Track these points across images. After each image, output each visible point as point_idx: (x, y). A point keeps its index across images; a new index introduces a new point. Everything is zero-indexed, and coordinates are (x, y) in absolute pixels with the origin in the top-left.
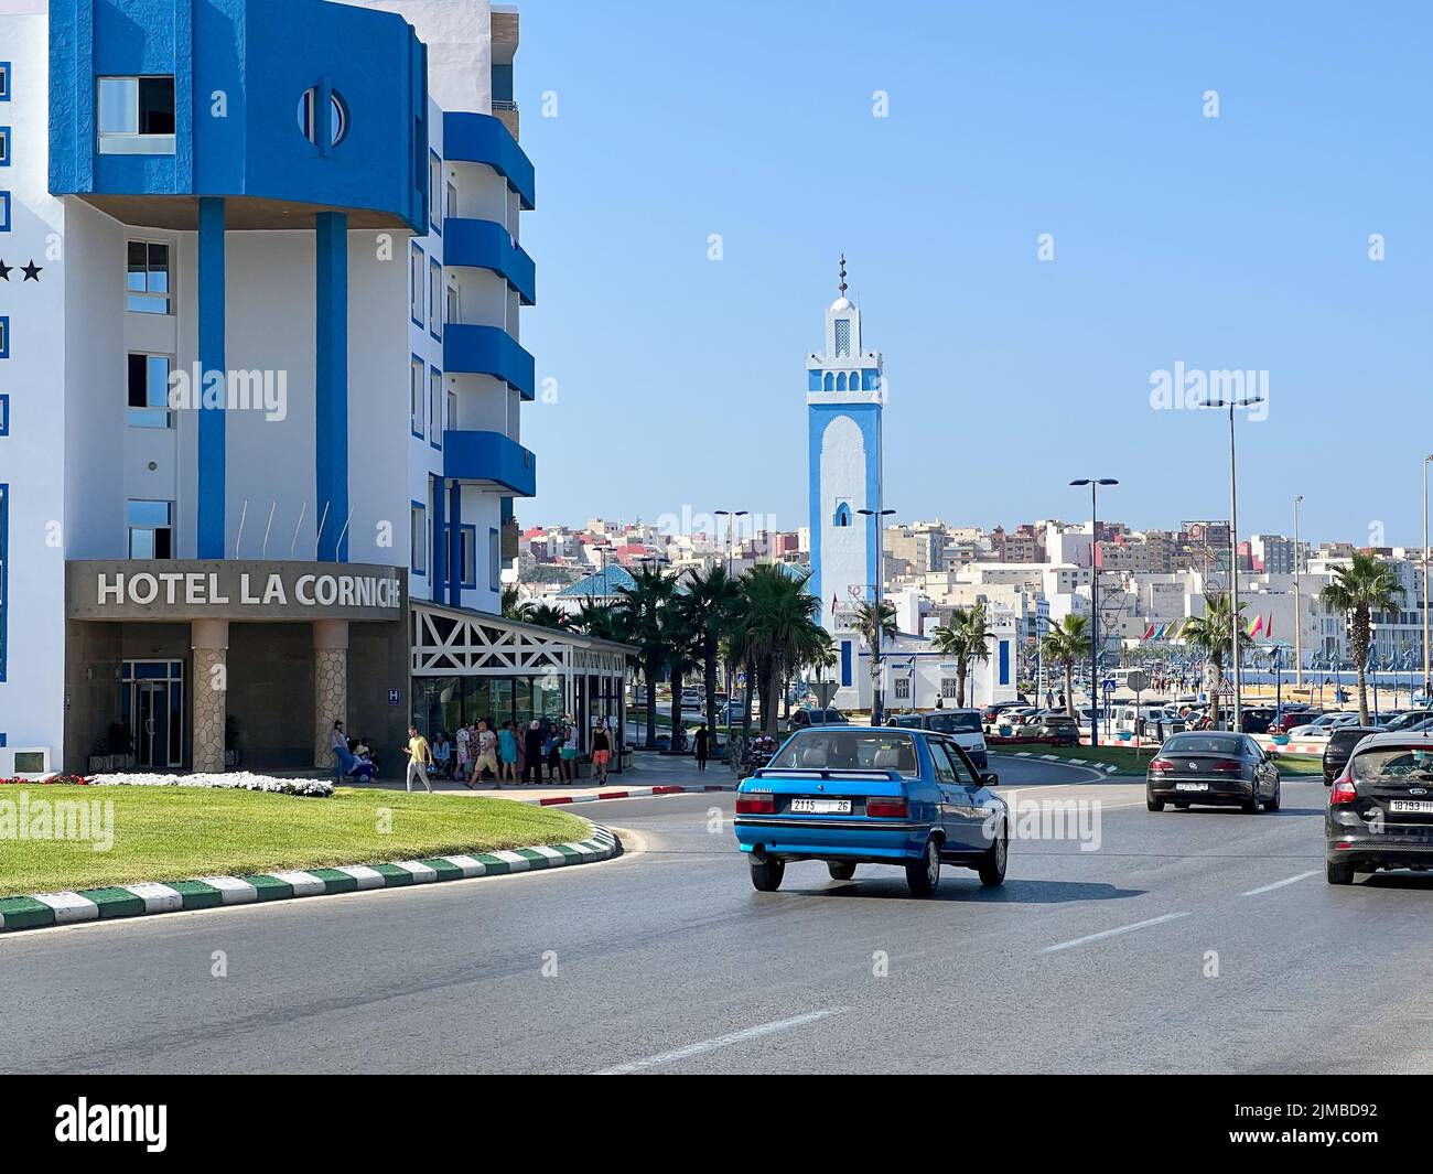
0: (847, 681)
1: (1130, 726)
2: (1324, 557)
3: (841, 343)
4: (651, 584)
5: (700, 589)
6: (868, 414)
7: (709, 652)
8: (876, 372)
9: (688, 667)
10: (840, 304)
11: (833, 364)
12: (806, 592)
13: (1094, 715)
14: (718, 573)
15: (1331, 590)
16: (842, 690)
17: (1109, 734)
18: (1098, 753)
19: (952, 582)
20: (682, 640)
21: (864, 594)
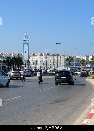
0: (26, 67)
1: (50, 71)
2: (67, 57)
3: (26, 38)
4: (9, 58)
5: (13, 58)
6: (28, 44)
7: (14, 64)
8: (29, 40)
9: (12, 65)
10: (26, 34)
11: (25, 39)
12: (22, 59)
13: (47, 70)
14: (15, 57)
15: (67, 59)
16: (25, 67)
17: (48, 71)
18: (47, 73)
19: (35, 58)
20: (11, 63)
21: (27, 59)
